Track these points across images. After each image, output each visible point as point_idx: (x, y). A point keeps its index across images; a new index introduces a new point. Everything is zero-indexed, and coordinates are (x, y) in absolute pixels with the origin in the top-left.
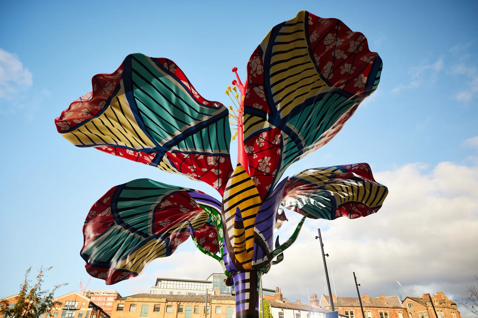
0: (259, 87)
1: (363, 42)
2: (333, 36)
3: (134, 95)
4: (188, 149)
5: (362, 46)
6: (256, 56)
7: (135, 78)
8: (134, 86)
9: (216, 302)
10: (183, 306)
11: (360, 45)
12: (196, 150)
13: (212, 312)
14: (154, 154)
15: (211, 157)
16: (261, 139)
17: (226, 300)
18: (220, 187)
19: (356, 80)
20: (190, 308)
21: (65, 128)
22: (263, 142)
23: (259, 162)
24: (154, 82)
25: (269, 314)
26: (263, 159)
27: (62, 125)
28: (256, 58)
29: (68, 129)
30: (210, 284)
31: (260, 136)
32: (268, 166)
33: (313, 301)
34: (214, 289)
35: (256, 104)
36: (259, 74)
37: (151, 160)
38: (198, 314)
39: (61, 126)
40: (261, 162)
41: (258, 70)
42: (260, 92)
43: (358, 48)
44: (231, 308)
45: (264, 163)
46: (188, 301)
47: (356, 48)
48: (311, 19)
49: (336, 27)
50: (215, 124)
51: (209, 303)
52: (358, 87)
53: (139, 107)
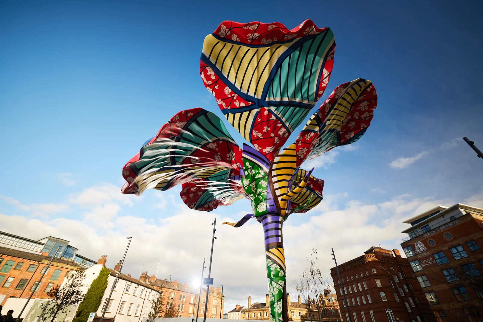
0: (329, 104)
1: (371, 116)
2: (367, 104)
3: (292, 54)
4: (280, 114)
5: (369, 118)
6: (344, 86)
7: (307, 44)
8: (299, 49)
9: (46, 262)
10: (4, 259)
11: (369, 116)
12: (282, 118)
13: (37, 271)
14: (249, 103)
15: (284, 128)
16: (309, 136)
17: (58, 262)
18: (270, 152)
19: (349, 133)
20: (12, 263)
21: (221, 34)
22: (309, 138)
23: (300, 149)
24: (311, 56)
25: (105, 281)
26: (304, 148)
27: (224, 30)
28: (343, 87)
29: (222, 37)
30: (41, 246)
31: (309, 134)
32: (303, 154)
33: (143, 277)
34: (42, 251)
35: (321, 113)
36: (335, 97)
37: (240, 106)
38: (19, 270)
39: (222, 30)
40: (301, 150)
41: (337, 95)
42: (327, 108)
43: (366, 117)
44: (60, 271)
45: (302, 151)
46: (13, 255)
47: (365, 117)
48: (371, 88)
49: (373, 100)
50: (305, 109)
51: (38, 262)
52: (346, 137)
53: (282, 64)
